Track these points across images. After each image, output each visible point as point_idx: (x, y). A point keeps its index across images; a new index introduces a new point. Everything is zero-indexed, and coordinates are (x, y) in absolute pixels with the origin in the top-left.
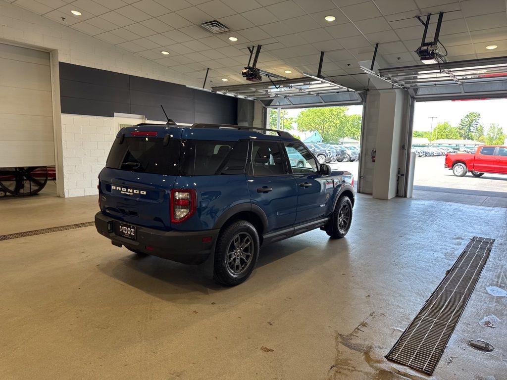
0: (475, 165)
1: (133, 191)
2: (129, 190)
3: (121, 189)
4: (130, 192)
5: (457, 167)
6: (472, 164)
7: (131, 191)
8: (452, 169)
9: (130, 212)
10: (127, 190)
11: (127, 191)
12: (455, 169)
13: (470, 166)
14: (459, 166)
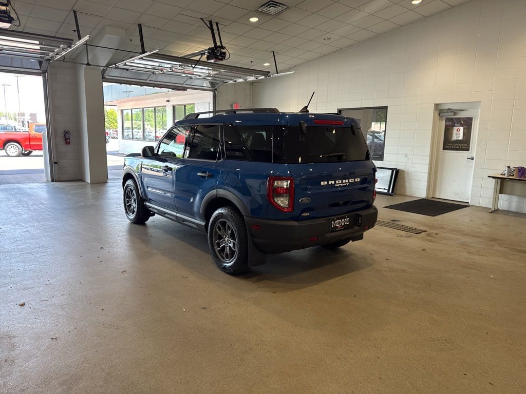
0: (32, 143)
1: (349, 181)
2: (344, 181)
3: (335, 182)
4: (345, 183)
5: (10, 147)
6: (28, 143)
7: (347, 181)
8: (4, 149)
9: (344, 202)
10: (342, 181)
11: (342, 183)
12: (8, 149)
13: (27, 145)
14: (12, 146)
